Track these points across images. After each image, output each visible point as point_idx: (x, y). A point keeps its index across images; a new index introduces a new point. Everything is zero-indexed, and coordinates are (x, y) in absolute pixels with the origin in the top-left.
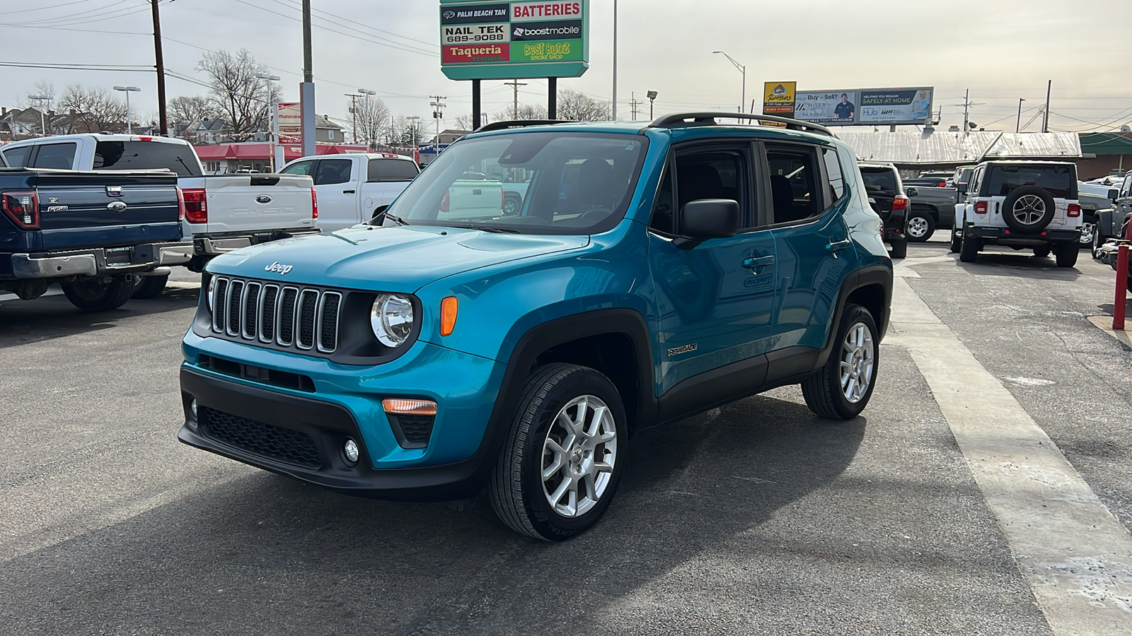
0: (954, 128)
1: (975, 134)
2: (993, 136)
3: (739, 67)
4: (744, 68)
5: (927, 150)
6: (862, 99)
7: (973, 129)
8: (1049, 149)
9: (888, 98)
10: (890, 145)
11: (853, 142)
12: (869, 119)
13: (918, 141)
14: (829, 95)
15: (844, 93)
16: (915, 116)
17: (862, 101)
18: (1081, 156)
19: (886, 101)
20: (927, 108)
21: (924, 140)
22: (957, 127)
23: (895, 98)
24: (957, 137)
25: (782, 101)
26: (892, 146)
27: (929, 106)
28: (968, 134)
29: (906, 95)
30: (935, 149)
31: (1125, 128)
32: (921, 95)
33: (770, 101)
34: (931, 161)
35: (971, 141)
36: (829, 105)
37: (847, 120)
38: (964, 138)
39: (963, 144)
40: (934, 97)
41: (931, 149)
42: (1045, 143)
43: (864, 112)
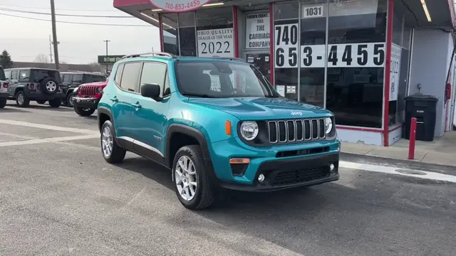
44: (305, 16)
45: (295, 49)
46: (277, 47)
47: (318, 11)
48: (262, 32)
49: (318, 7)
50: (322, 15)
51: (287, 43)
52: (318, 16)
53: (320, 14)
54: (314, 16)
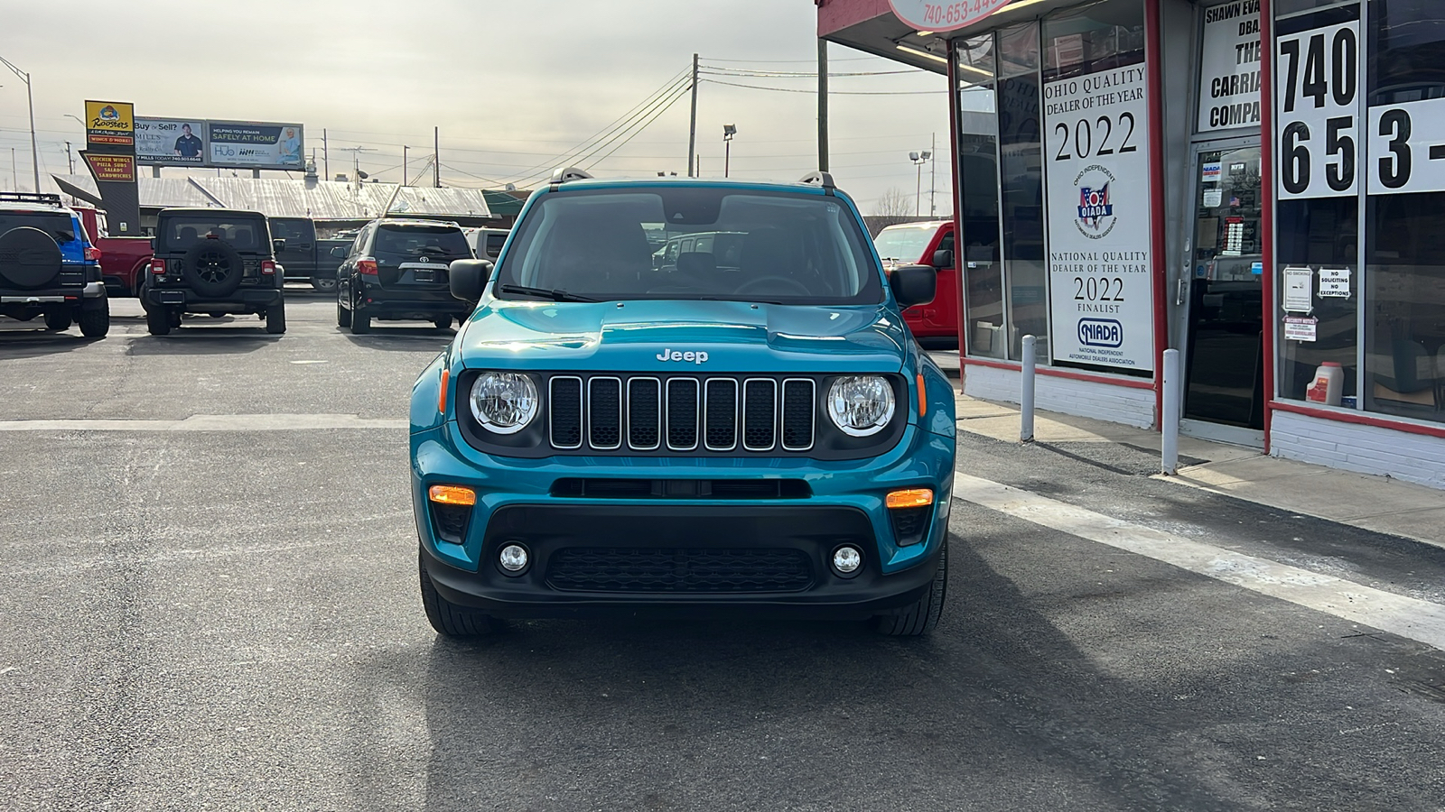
0: (341, 178)
1: (368, 187)
2: (390, 190)
3: (20, 73)
4: (28, 75)
5: (317, 204)
6: (212, 133)
7: (364, 180)
8: (456, 208)
9: (246, 134)
10: (268, 195)
11: (218, 189)
12: (224, 160)
13: (302, 192)
14: (164, 124)
15: (187, 124)
16: (283, 159)
17: (211, 136)
18: (490, 216)
19: (244, 138)
20: (298, 150)
21: (310, 191)
22: (344, 176)
23: (256, 135)
24: (348, 188)
25: (114, 128)
26: (271, 197)
27: (300, 148)
28: (361, 187)
29: (268, 132)
30: (326, 203)
31: (510, 186)
32: (288, 133)
33: (97, 127)
34: (325, 216)
35: (367, 194)
36: (166, 138)
37: (194, 159)
38: (358, 190)
39: (359, 198)
40: (305, 137)
41: (322, 203)
42: (449, 200)
43: (217, 150)
45: (1347, 122)
46: (1285, 119)
48: (1251, 67)
51: (1320, 103)
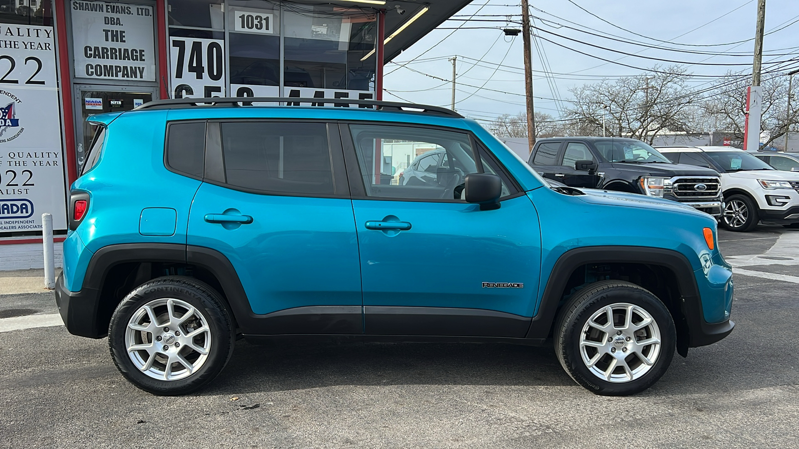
44: (238, 28)
45: (218, 89)
46: (175, 83)
47: (264, 22)
48: (117, 45)
49: (264, 16)
50: (271, 32)
52: (263, 31)
53: (267, 29)
54: (254, 30)
